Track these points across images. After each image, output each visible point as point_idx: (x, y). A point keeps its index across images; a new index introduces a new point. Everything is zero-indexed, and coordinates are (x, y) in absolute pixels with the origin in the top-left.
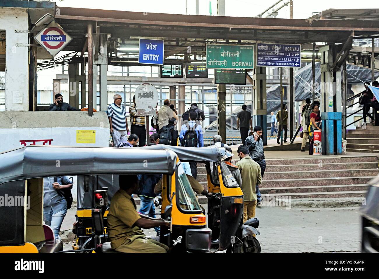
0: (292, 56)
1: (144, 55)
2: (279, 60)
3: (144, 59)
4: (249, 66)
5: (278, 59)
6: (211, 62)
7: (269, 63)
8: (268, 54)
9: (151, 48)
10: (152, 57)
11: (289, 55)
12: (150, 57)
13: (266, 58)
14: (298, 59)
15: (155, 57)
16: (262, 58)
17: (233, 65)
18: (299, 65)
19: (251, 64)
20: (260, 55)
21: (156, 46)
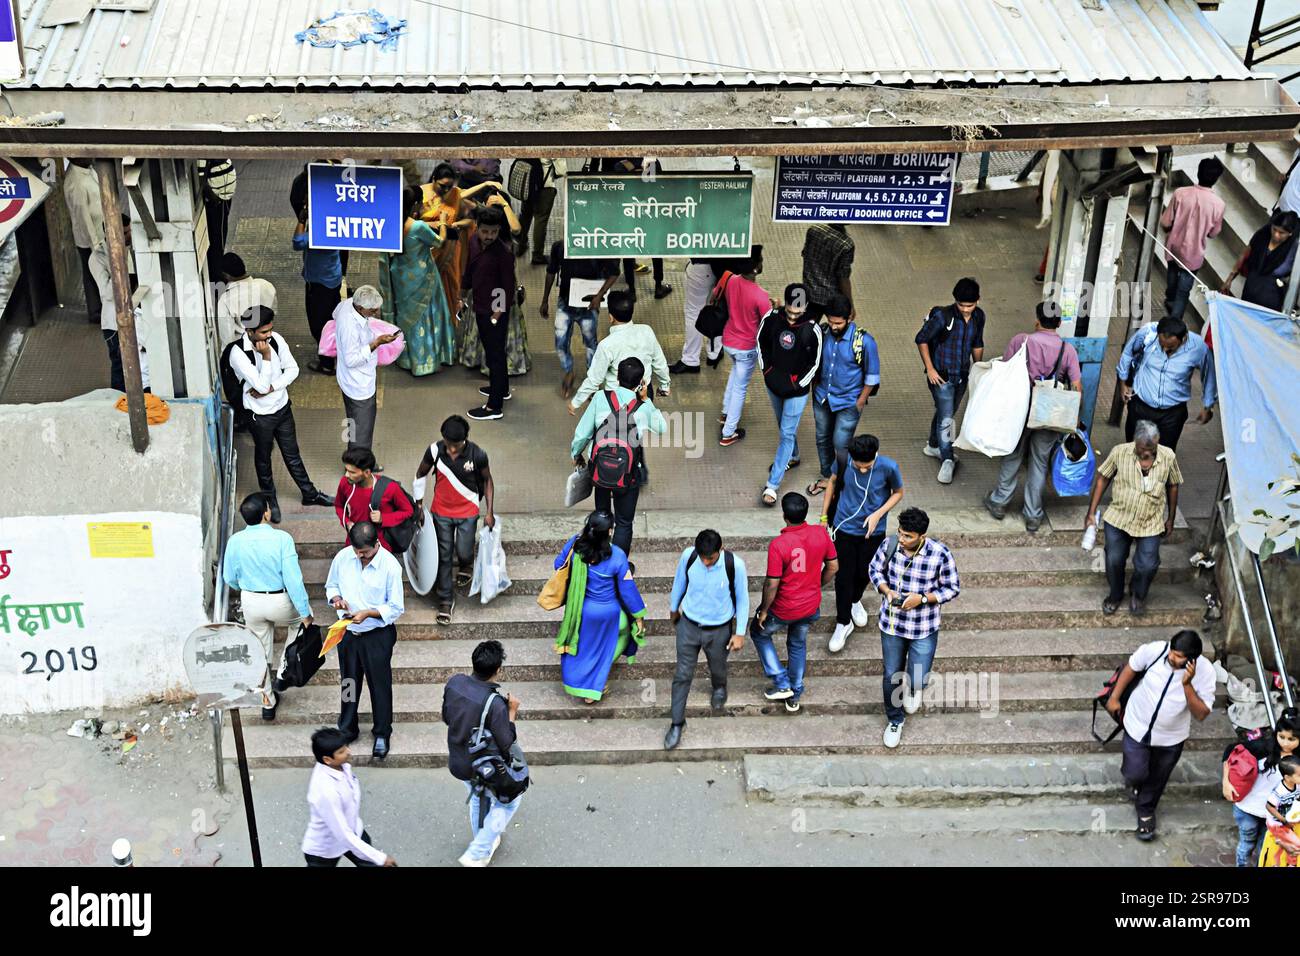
0: (917, 186)
1: (329, 219)
3: (330, 234)
4: (733, 246)
5: (858, 196)
6: (583, 236)
7: (823, 210)
8: (820, 177)
9: (355, 197)
10: (360, 226)
11: (906, 182)
12: (351, 225)
13: (811, 195)
14: (940, 196)
15: (371, 226)
16: (798, 194)
17: (669, 246)
18: (941, 214)
19: (738, 241)
20: (790, 183)
21: (372, 188)
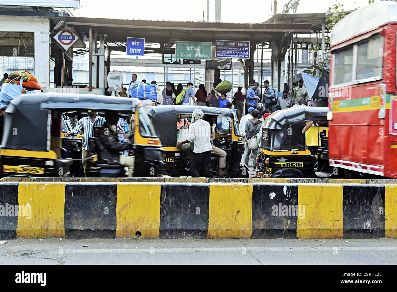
0: (243, 50)
1: (130, 49)
2: (233, 53)
3: (130, 52)
5: (231, 52)
6: (179, 54)
7: (225, 55)
8: (224, 48)
9: (136, 44)
10: (136, 50)
11: (241, 49)
13: (222, 52)
14: (247, 52)
16: (220, 51)
17: (196, 57)
18: (248, 56)
19: (209, 56)
20: (218, 49)
21: (139, 43)
